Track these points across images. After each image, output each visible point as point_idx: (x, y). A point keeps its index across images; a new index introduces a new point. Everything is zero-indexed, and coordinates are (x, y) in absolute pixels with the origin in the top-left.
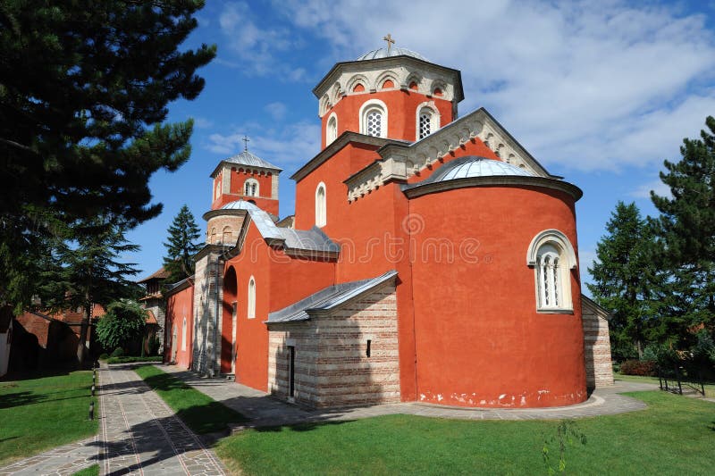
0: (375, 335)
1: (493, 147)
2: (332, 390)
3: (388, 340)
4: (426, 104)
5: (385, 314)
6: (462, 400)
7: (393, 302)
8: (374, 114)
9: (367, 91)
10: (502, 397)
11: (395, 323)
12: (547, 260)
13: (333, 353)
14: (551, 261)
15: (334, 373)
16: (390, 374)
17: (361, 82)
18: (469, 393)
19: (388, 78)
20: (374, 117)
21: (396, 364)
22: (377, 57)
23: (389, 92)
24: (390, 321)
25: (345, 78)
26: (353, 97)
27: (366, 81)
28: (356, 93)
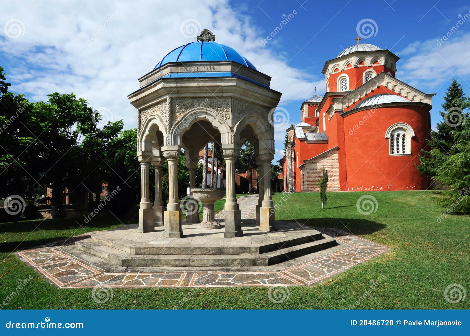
0: (329, 168)
1: (390, 87)
2: (312, 186)
3: (335, 170)
4: (368, 70)
5: (333, 161)
6: (359, 189)
7: (336, 157)
8: (344, 80)
9: (340, 71)
10: (373, 187)
11: (338, 164)
12: (398, 135)
13: (313, 174)
14: (401, 136)
15: (313, 181)
16: (335, 182)
17: (337, 67)
18: (361, 186)
19: (349, 63)
20: (344, 81)
21: (338, 178)
22: (345, 55)
23: (349, 69)
24: (335, 163)
25: (331, 66)
26: (334, 75)
27: (339, 66)
28: (336, 73)
